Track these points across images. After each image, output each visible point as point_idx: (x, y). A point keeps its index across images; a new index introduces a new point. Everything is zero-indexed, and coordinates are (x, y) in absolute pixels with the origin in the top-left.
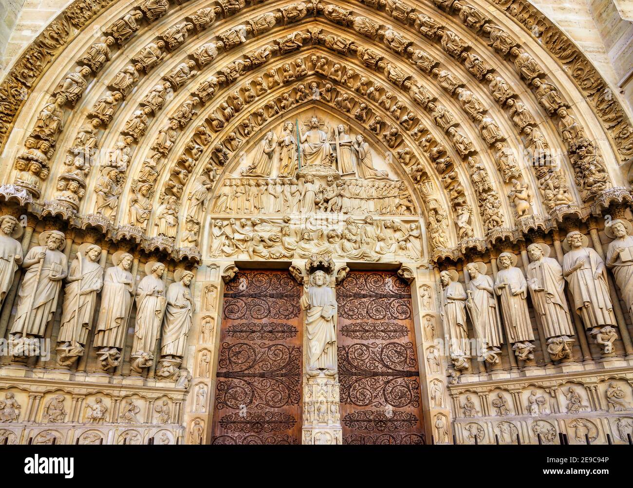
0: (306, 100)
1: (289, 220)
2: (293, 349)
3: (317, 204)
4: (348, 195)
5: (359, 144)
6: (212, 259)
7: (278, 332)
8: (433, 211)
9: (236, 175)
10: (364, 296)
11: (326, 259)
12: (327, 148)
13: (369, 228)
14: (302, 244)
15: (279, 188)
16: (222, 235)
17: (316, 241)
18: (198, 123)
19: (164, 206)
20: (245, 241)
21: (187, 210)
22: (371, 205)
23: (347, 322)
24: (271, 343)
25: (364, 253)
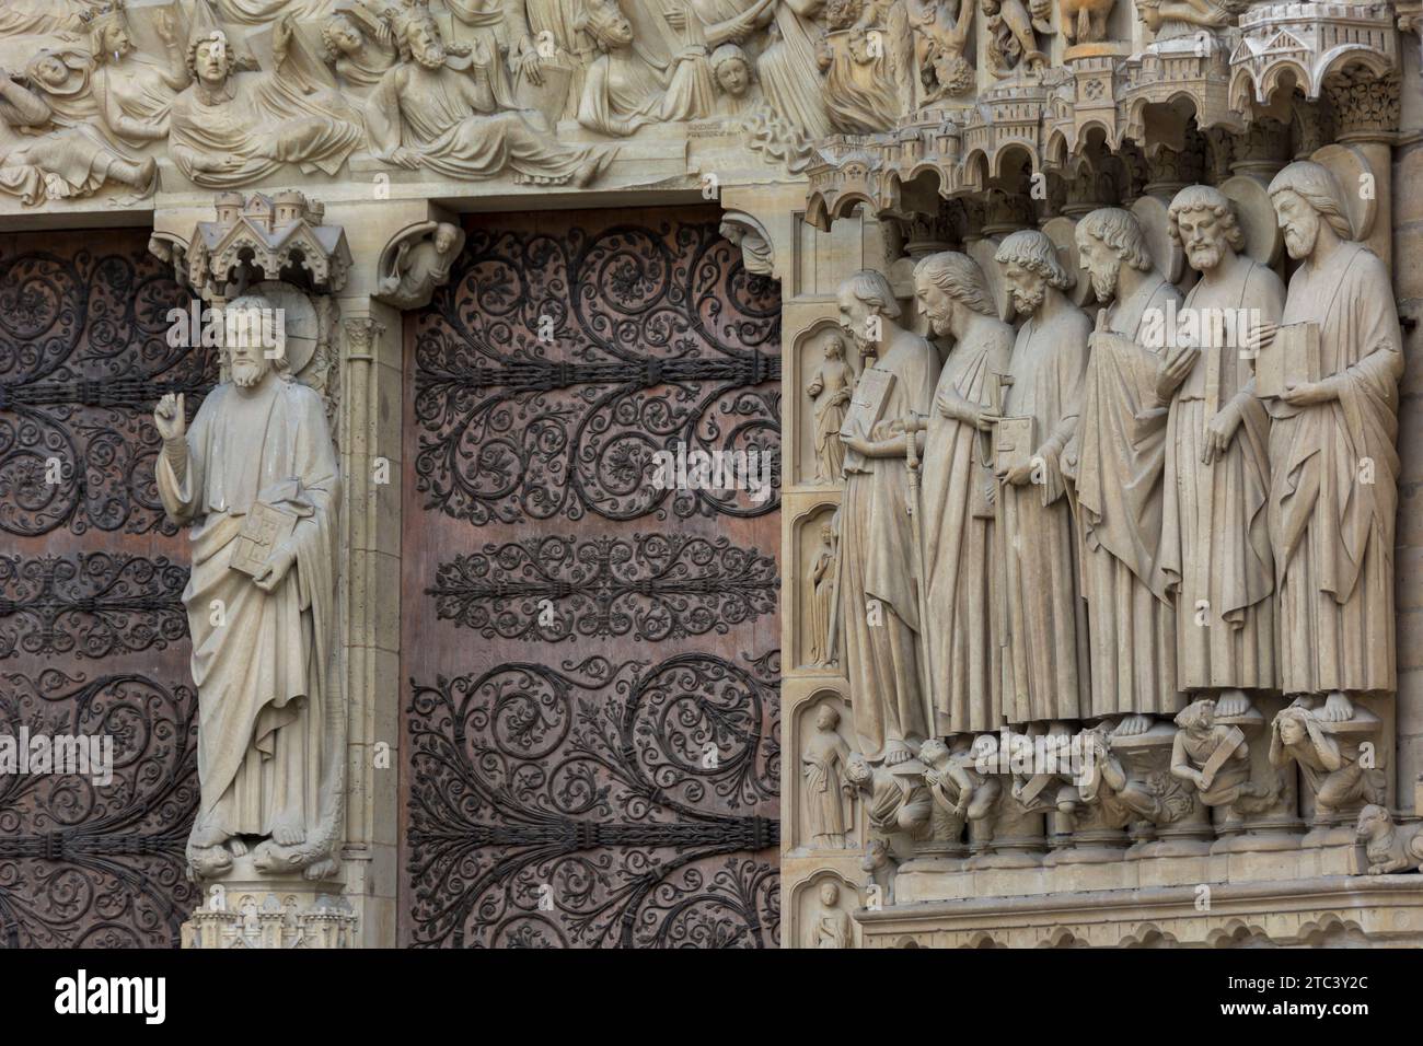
7: (124, 607)
14: (194, 107)
23: (464, 537)
24: (92, 671)
25: (509, 144)
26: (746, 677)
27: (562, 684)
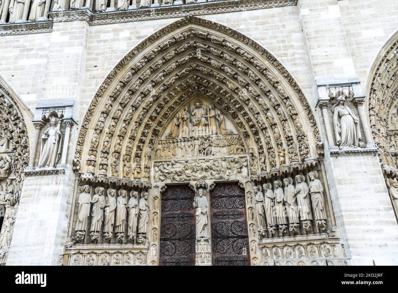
1: (188, 161)
2: (192, 226)
3: (200, 151)
5: (219, 116)
6: (156, 183)
7: (185, 217)
8: (251, 154)
10: (223, 197)
12: (203, 121)
13: (223, 163)
14: (194, 173)
15: (183, 144)
16: (159, 170)
17: (200, 171)
20: (168, 173)
21: (144, 162)
22: (225, 150)
23: (216, 211)
24: (182, 223)
25: (221, 176)
26: (241, 223)
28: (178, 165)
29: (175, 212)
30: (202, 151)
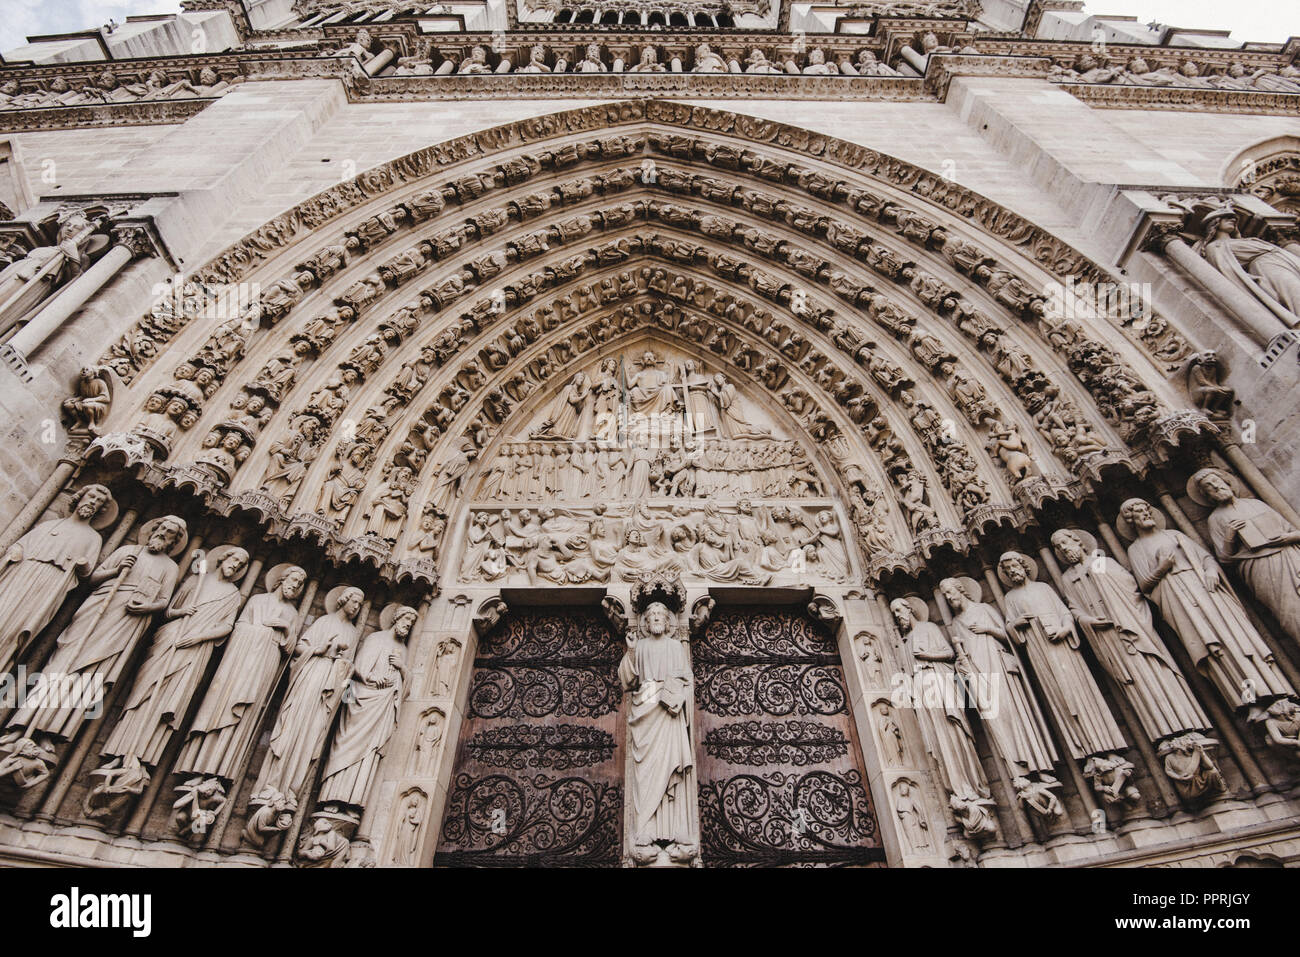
0: (636, 329)
1: (603, 510)
2: (604, 792)
3: (652, 481)
4: (705, 466)
5: (719, 388)
6: (461, 586)
7: (576, 747)
8: (855, 488)
9: (522, 437)
10: (748, 661)
11: (671, 579)
12: (668, 393)
13: (745, 521)
14: (626, 552)
15: (589, 457)
16: (484, 539)
17: (651, 547)
18: (468, 356)
19: (387, 484)
20: (522, 550)
21: (426, 492)
22: (747, 482)
23: (717, 721)
24: (558, 775)
25: (739, 568)
26: (841, 782)
27: (764, 784)
28: (563, 522)
29: (533, 722)
30: (662, 482)
